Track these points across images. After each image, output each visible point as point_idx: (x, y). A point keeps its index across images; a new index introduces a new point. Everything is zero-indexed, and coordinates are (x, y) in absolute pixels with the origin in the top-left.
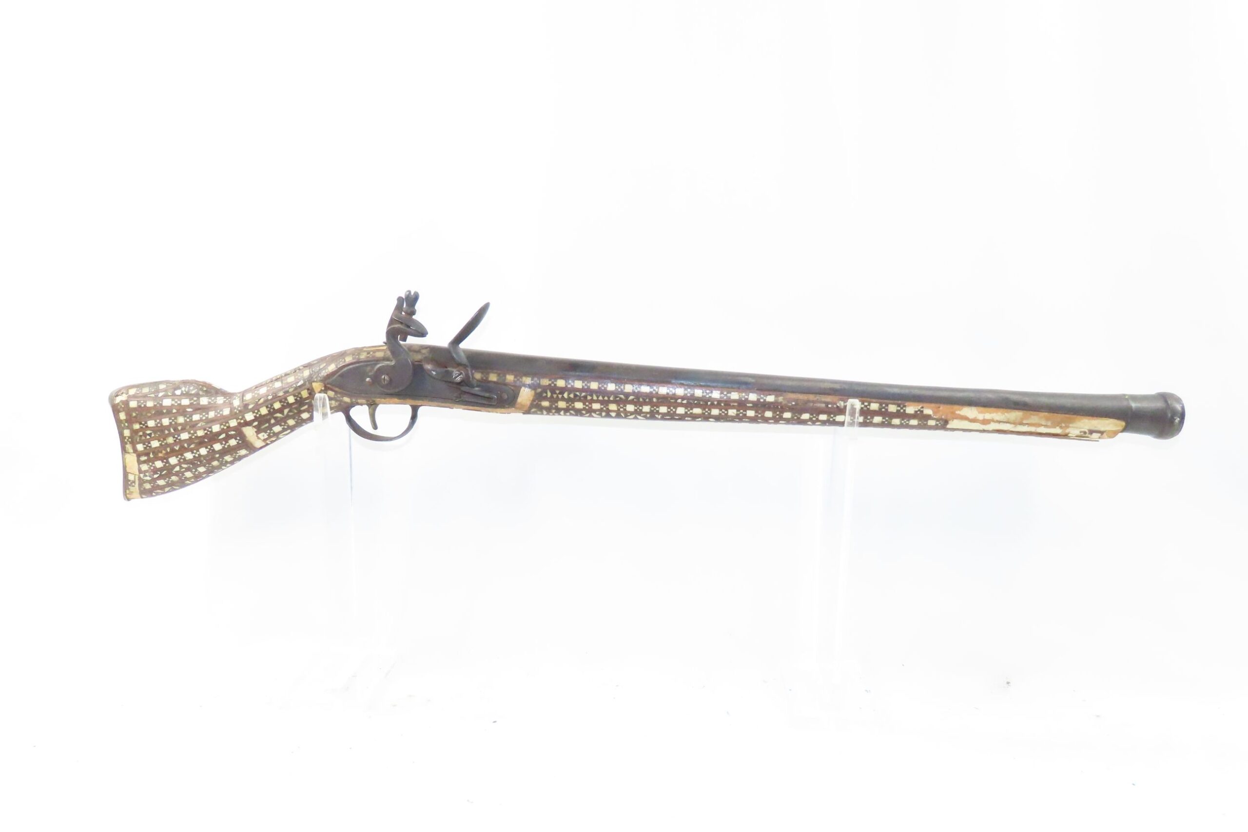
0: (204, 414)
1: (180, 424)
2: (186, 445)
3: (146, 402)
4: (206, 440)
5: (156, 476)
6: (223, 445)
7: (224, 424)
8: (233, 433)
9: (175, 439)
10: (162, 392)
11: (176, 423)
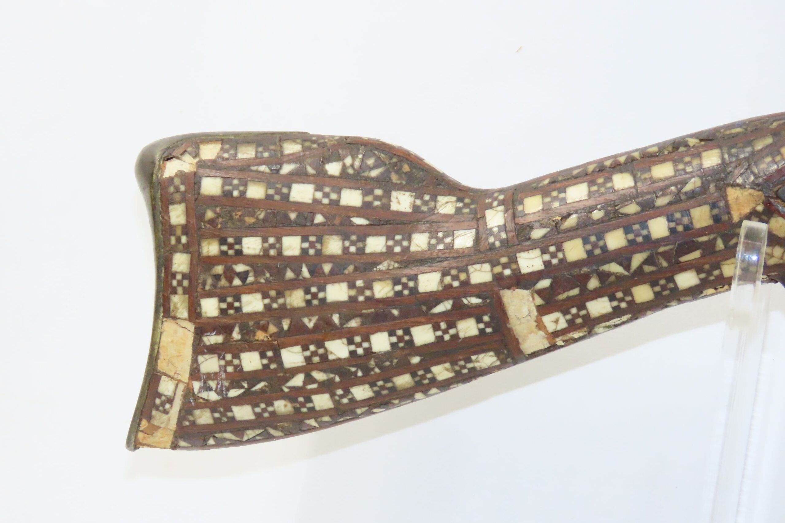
0: (398, 237)
1: (331, 258)
2: (336, 318)
3: (246, 185)
4: (395, 312)
5: (234, 393)
6: (439, 333)
7: (454, 272)
8: (475, 301)
9: (309, 297)
10: (289, 162)
11: (319, 253)
